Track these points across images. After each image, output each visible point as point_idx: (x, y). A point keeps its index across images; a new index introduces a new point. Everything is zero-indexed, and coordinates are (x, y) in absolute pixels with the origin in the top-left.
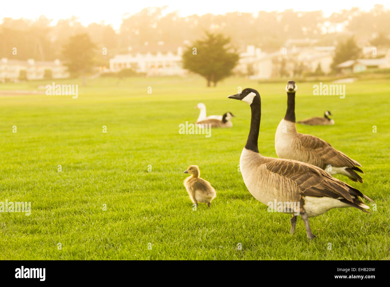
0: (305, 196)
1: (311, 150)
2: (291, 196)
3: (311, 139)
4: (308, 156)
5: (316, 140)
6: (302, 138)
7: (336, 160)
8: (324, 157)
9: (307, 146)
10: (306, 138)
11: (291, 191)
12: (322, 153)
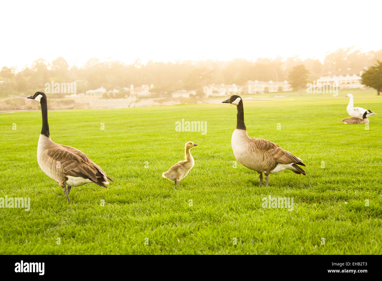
0: (67, 175)
1: (264, 152)
2: (59, 174)
3: (263, 142)
4: (263, 157)
5: (268, 143)
6: (256, 142)
7: (285, 158)
8: (276, 156)
9: (261, 148)
10: (259, 142)
11: (58, 171)
12: (274, 153)
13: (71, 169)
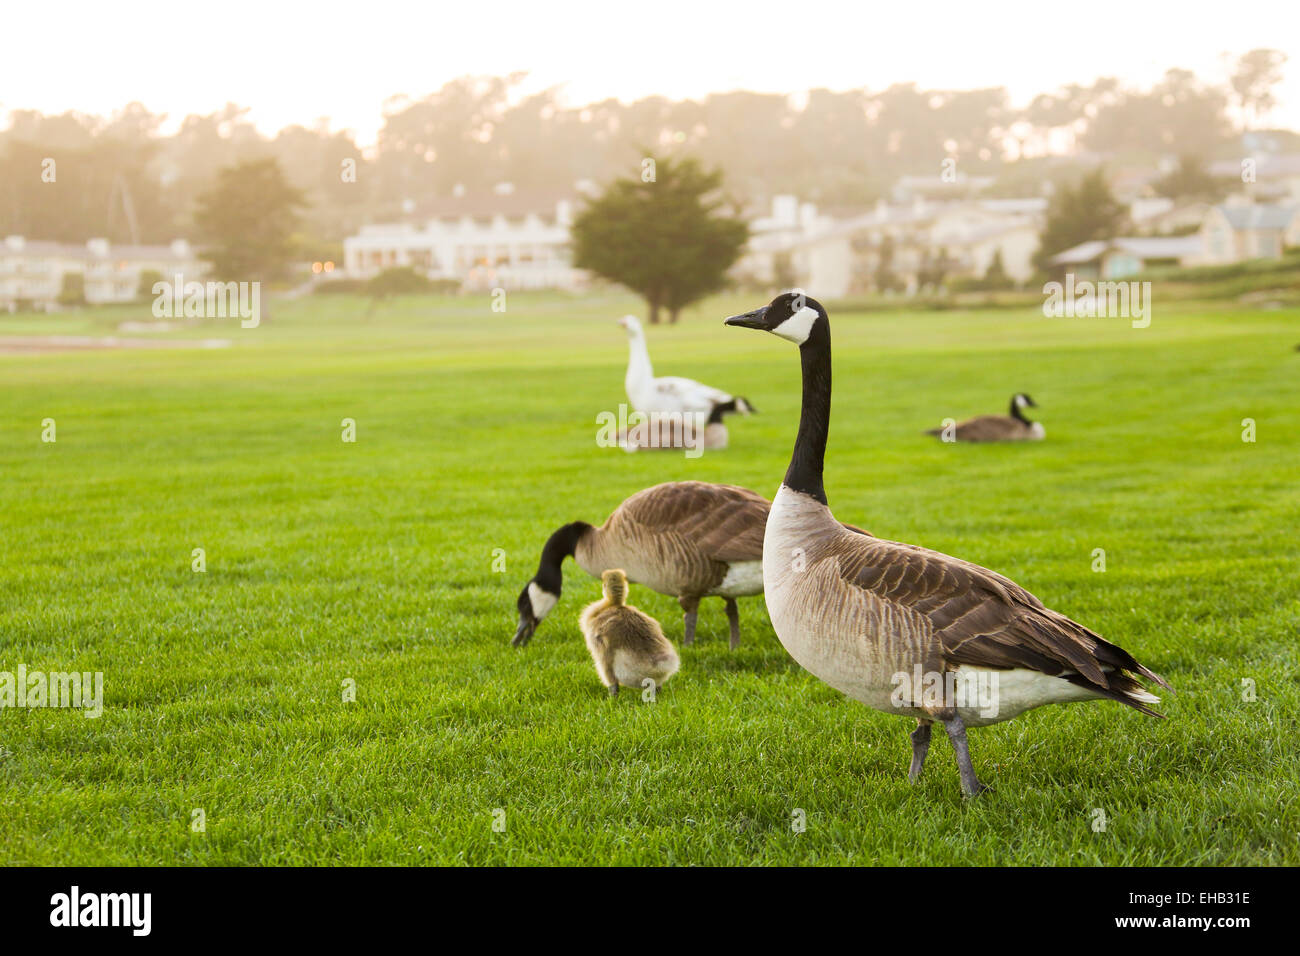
13: (976, 636)
